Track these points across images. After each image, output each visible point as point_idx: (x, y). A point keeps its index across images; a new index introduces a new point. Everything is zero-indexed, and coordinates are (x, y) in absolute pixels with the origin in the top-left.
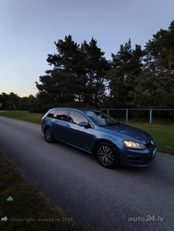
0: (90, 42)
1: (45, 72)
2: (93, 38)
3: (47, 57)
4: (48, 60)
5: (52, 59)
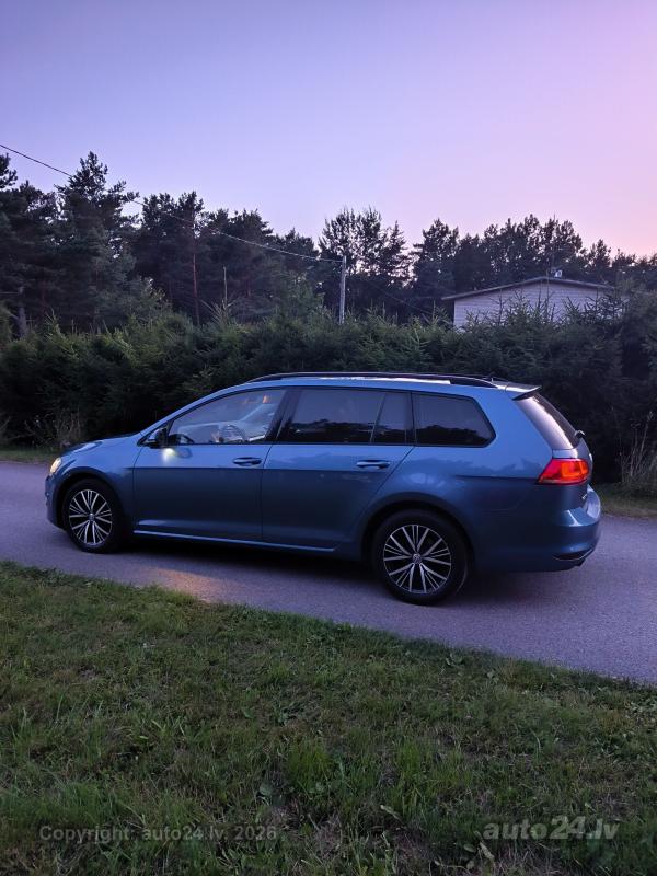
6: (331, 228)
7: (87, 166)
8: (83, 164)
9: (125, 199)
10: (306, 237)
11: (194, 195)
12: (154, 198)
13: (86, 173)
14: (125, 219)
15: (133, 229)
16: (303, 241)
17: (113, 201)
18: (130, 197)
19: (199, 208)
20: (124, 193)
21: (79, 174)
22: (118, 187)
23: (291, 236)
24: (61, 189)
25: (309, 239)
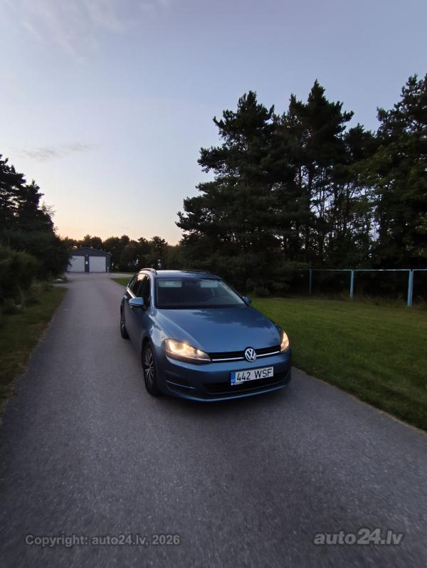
0: (310, 95)
1: (196, 187)
2: (316, 82)
3: (199, 156)
4: (202, 162)
5: (209, 159)
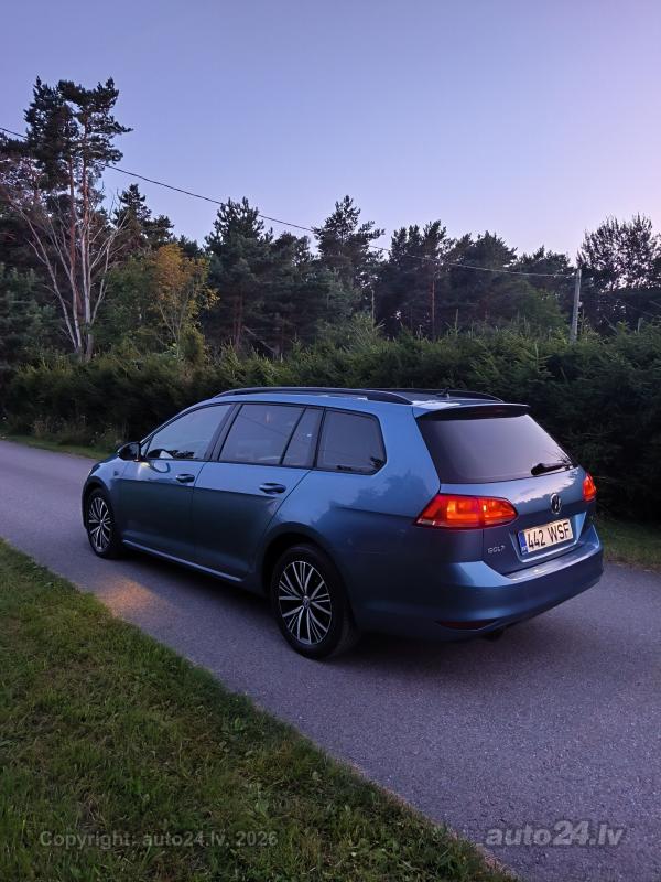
6: (591, 242)
7: (342, 209)
8: (337, 206)
9: (371, 236)
10: (559, 253)
11: (437, 225)
12: (403, 231)
13: (339, 214)
14: (370, 255)
15: (377, 263)
16: (556, 258)
17: (362, 239)
18: (377, 234)
19: (442, 236)
20: (372, 231)
21: (334, 216)
22: (367, 227)
23: (540, 254)
24: (317, 231)
25: (563, 256)
